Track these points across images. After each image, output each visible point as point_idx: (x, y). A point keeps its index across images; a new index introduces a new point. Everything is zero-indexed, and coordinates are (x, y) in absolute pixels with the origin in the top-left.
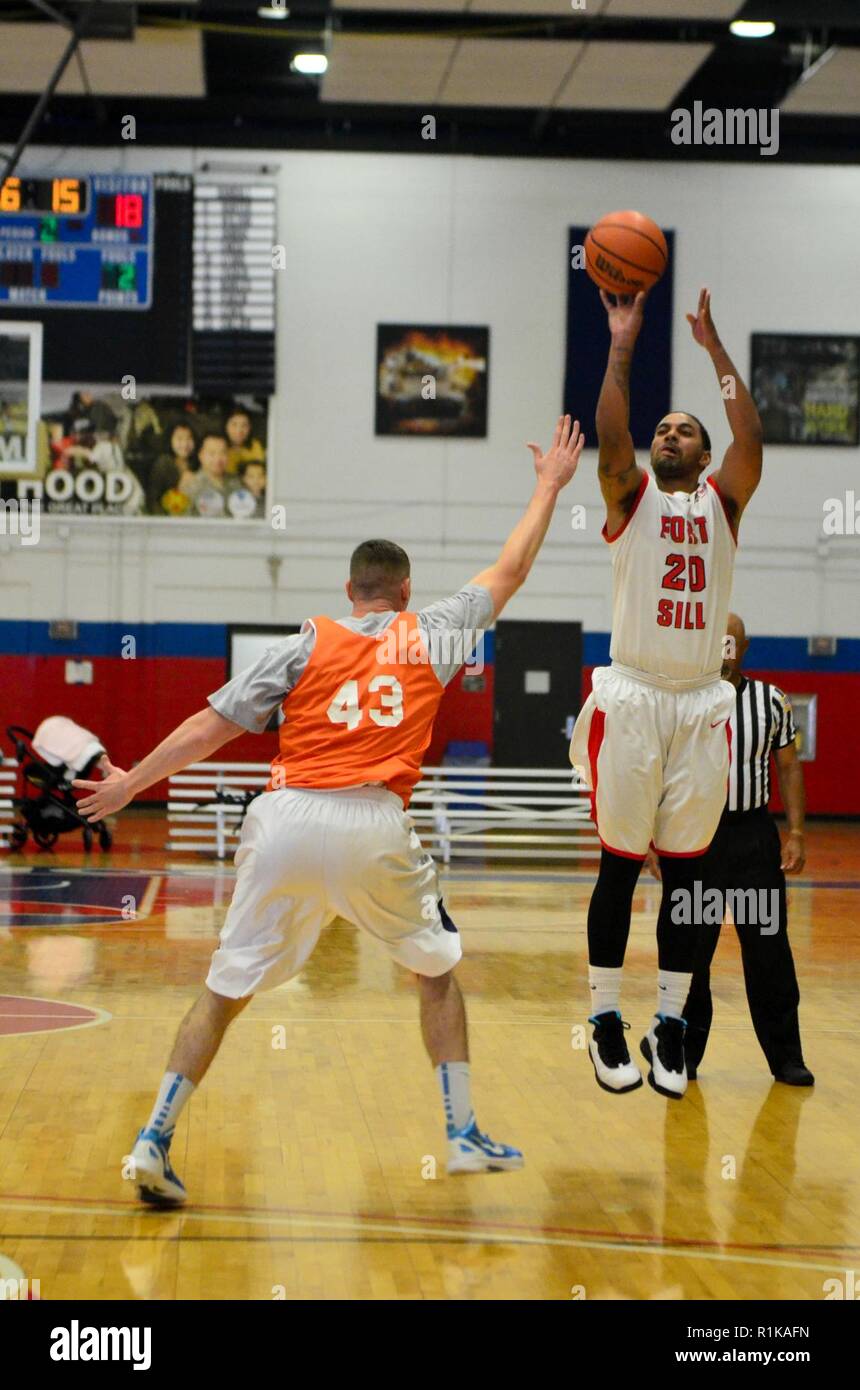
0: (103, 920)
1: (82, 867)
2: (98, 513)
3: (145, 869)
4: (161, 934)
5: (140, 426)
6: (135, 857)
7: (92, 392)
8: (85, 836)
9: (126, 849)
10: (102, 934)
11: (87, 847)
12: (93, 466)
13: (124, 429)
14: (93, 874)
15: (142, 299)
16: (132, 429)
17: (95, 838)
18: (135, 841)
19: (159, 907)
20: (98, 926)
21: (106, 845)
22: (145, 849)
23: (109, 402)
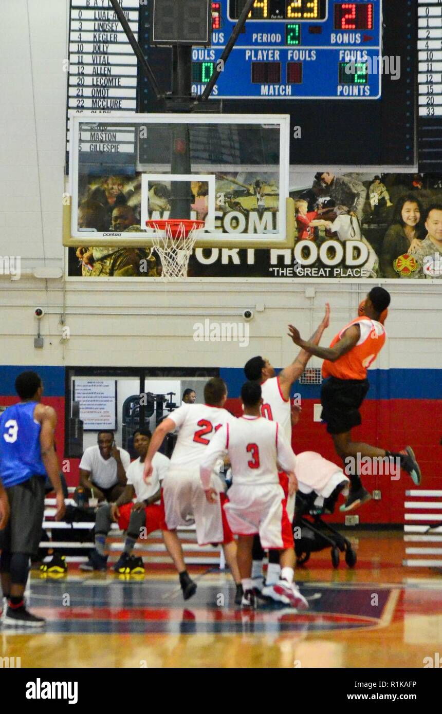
0: (350, 627)
1: (332, 581)
2: (338, 276)
3: (384, 582)
4: (400, 639)
5: (374, 201)
6: (376, 573)
7: (332, 172)
8: (333, 554)
9: (368, 566)
10: (350, 640)
11: (335, 564)
12: (334, 235)
13: (360, 203)
14: (340, 587)
15: (374, 92)
16: (367, 203)
17: (342, 556)
18: (376, 559)
19: (399, 615)
20: (346, 632)
21: (351, 562)
22: (383, 566)
23: (346, 179)
